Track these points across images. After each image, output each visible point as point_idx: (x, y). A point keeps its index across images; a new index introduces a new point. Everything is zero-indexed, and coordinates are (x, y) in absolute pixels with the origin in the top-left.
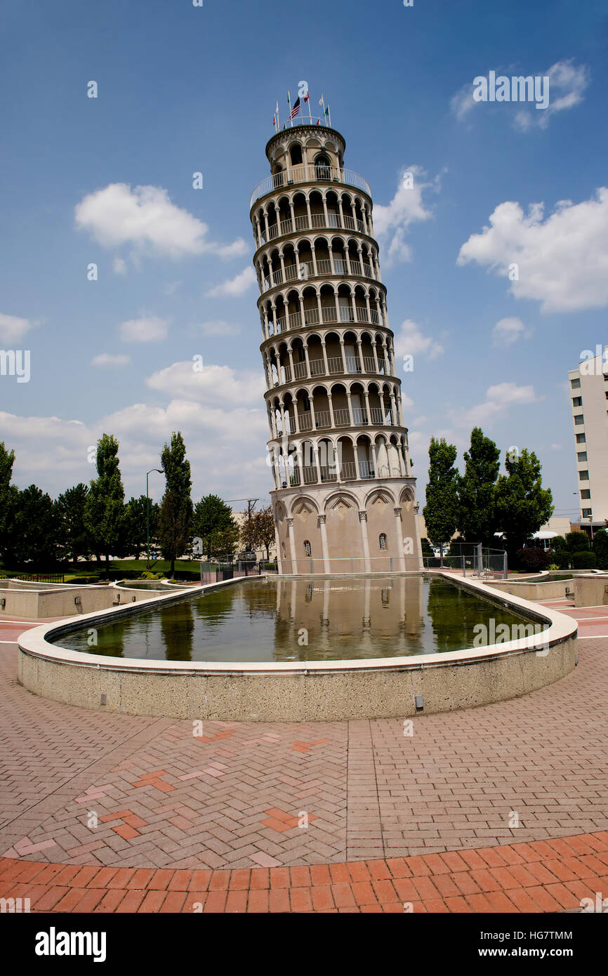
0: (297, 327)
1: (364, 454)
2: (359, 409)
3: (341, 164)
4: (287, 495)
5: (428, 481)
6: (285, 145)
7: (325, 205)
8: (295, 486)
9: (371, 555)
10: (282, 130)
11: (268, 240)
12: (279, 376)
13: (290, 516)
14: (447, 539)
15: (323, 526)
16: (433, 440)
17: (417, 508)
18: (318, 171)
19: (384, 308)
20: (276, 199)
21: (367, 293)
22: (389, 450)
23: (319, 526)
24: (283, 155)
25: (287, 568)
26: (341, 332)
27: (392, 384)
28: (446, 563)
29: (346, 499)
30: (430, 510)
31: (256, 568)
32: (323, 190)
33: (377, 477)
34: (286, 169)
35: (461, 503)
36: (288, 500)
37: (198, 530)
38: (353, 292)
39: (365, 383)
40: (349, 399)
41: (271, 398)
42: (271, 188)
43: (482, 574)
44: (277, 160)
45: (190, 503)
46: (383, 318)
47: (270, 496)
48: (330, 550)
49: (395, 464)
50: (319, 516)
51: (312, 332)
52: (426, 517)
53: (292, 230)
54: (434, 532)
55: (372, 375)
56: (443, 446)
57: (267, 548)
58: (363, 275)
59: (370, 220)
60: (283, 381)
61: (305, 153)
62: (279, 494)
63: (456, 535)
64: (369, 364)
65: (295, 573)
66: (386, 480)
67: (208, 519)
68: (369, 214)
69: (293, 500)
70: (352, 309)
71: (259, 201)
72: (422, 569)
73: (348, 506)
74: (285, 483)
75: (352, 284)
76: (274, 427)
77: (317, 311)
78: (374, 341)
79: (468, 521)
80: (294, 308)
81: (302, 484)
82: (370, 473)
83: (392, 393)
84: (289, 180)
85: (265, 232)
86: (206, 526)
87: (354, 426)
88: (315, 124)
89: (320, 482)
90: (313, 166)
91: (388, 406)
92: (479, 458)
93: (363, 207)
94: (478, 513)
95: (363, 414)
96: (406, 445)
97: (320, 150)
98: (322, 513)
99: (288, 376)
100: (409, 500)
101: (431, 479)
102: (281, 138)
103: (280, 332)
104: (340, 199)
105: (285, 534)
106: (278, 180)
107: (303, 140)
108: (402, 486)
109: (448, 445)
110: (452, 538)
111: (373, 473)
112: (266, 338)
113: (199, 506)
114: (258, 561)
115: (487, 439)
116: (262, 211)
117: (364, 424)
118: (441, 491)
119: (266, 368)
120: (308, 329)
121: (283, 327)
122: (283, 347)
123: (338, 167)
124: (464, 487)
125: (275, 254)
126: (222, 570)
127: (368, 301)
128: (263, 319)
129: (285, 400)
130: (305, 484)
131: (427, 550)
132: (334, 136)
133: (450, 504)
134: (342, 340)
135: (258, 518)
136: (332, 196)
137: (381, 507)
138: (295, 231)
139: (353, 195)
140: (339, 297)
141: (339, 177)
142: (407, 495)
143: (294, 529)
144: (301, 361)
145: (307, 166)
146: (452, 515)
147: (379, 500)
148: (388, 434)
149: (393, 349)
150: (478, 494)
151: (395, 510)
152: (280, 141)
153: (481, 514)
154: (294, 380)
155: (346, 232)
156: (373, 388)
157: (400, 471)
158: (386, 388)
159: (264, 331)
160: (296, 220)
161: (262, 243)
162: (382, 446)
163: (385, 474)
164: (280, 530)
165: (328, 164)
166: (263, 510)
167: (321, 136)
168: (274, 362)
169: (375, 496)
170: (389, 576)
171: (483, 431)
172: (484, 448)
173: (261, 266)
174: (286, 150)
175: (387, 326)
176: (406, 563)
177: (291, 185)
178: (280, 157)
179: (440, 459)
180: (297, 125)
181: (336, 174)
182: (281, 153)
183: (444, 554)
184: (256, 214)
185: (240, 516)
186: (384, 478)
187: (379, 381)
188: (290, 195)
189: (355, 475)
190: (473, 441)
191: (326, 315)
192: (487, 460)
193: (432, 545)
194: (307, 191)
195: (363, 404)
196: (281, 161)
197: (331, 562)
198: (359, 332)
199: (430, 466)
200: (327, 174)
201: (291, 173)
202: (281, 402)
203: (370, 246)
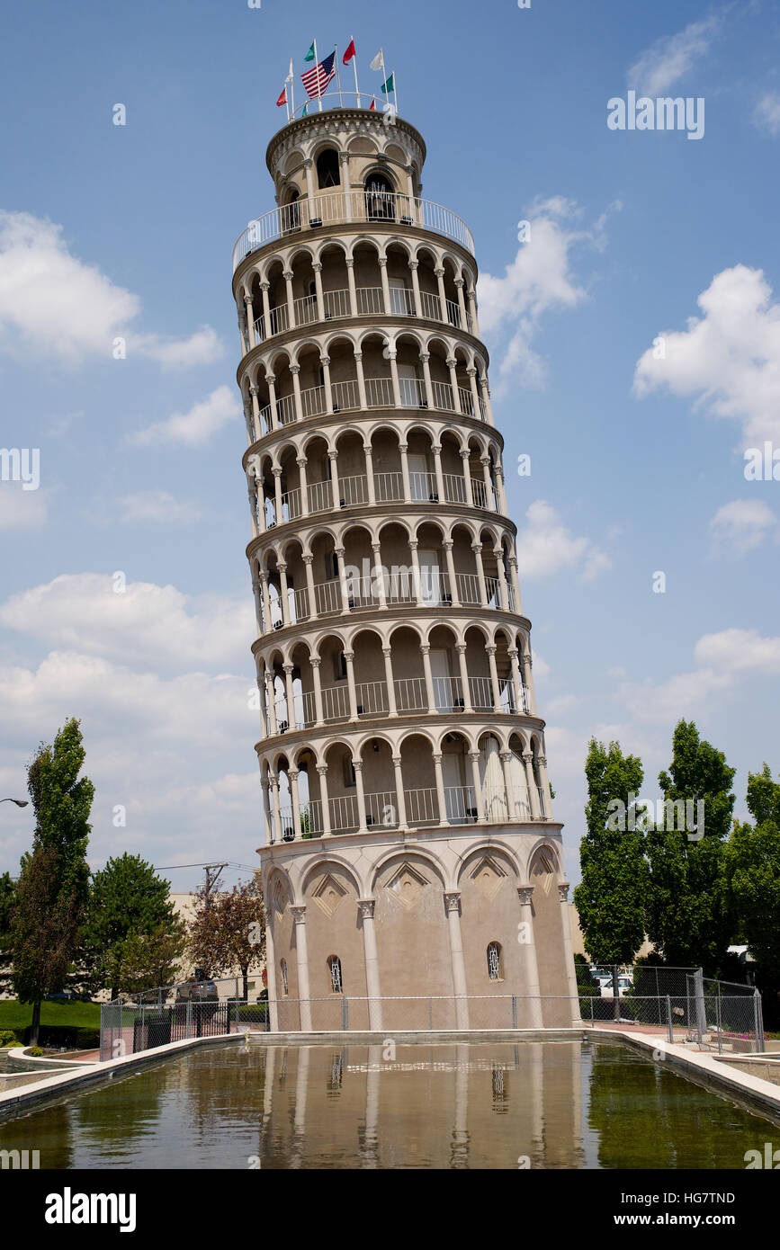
0: (323, 511)
1: (455, 772)
2: (445, 678)
3: (417, 189)
4: (294, 856)
5: (585, 831)
6: (307, 148)
7: (384, 271)
8: (311, 836)
9: (469, 989)
10: (299, 116)
11: (269, 335)
12: (283, 607)
13: (299, 901)
14: (628, 959)
15: (368, 923)
16: (593, 746)
17: (564, 888)
18: (370, 204)
19: (499, 477)
20: (285, 255)
21: (465, 447)
22: (506, 764)
23: (360, 924)
24: (302, 167)
25: (291, 1018)
26: (412, 523)
27: (513, 630)
28: (627, 1011)
29: (419, 867)
30: (591, 893)
31: (221, 1016)
32: (381, 241)
33: (482, 821)
34: (306, 196)
35: (656, 880)
36: (296, 868)
37: (95, 932)
38: (437, 443)
39: (460, 625)
40: (427, 659)
41: (266, 653)
42: (276, 232)
43: (706, 1038)
44: (289, 176)
45: (83, 873)
46: (497, 496)
47: (258, 857)
48: (384, 977)
49: (518, 794)
50: (362, 903)
51: (353, 521)
52: (580, 907)
53: (317, 317)
54: (599, 940)
55: (472, 611)
56: (615, 757)
57: (245, 973)
58: (458, 410)
59: (472, 303)
60: (291, 619)
61: (345, 164)
62: (277, 854)
63: (647, 948)
64: (469, 589)
65: (307, 1029)
66: (501, 828)
67: (118, 908)
68: (471, 290)
69: (306, 866)
70: (435, 477)
71: (252, 257)
72: (579, 1024)
73: (422, 881)
74: (290, 831)
75: (436, 428)
76: (270, 712)
77: (365, 479)
78: (477, 541)
79: (671, 918)
80: (318, 472)
81: (327, 834)
82: (468, 811)
83: (513, 647)
84: (313, 218)
85: (263, 320)
86: (111, 922)
87: (436, 713)
88: (367, 108)
89: (363, 830)
90: (362, 191)
91: (505, 673)
92: (690, 784)
93: (459, 276)
94: (690, 901)
95: (454, 690)
96: (541, 754)
97: (376, 161)
98: (367, 895)
99: (302, 609)
100: (549, 871)
101: (592, 827)
102: (299, 133)
103: (287, 521)
104: (413, 258)
105: (288, 943)
106: (292, 217)
107: (343, 139)
108: (534, 839)
109: (625, 756)
110: (638, 955)
111: (475, 812)
112: (258, 530)
113: (100, 878)
114: (223, 1001)
115: (706, 745)
116: (257, 277)
117: (455, 710)
118: (611, 854)
119: (258, 590)
120: (346, 515)
121: (294, 510)
122: (294, 550)
123: (411, 194)
124: (662, 844)
125: (281, 365)
126: (149, 1021)
127: (466, 463)
128: (253, 493)
129: (294, 657)
130: (333, 833)
131: (586, 982)
132: (403, 133)
133: (631, 883)
134: (413, 538)
135: (227, 905)
136: (397, 255)
137: (492, 886)
138: (322, 318)
139: (440, 252)
140: (408, 452)
141: (412, 215)
142: (544, 859)
143: (308, 932)
144: (329, 578)
145: (348, 191)
146: (637, 906)
147: (487, 869)
148: (505, 731)
149: (515, 560)
150: (691, 861)
151: (520, 891)
152: (297, 141)
153: (698, 904)
154: (314, 616)
155: (425, 324)
156: (475, 636)
157: (530, 809)
158: (501, 636)
159: (255, 517)
160: (325, 297)
161: (255, 340)
162: (493, 757)
163: (498, 815)
164: (276, 932)
165: (390, 188)
166: (239, 889)
167: (377, 133)
168: (274, 578)
169: (477, 861)
170: (511, 1037)
171: (698, 728)
172: (700, 764)
173: (252, 386)
174: (307, 157)
175: (504, 513)
176: (543, 1007)
177: (316, 227)
178: (296, 170)
179: (609, 785)
180: (330, 108)
181: (405, 208)
182: (297, 164)
183: (621, 990)
184: (245, 283)
185: (189, 900)
186: (497, 823)
187: (487, 623)
188: (315, 247)
189: (438, 816)
190: (679, 750)
191: (383, 488)
192: (706, 790)
193: (594, 969)
194: (348, 242)
195: (453, 669)
196: (297, 178)
197: (385, 1006)
198: (447, 523)
199: (587, 798)
200: (389, 209)
201: (316, 202)
202: (288, 663)
203: (472, 353)
